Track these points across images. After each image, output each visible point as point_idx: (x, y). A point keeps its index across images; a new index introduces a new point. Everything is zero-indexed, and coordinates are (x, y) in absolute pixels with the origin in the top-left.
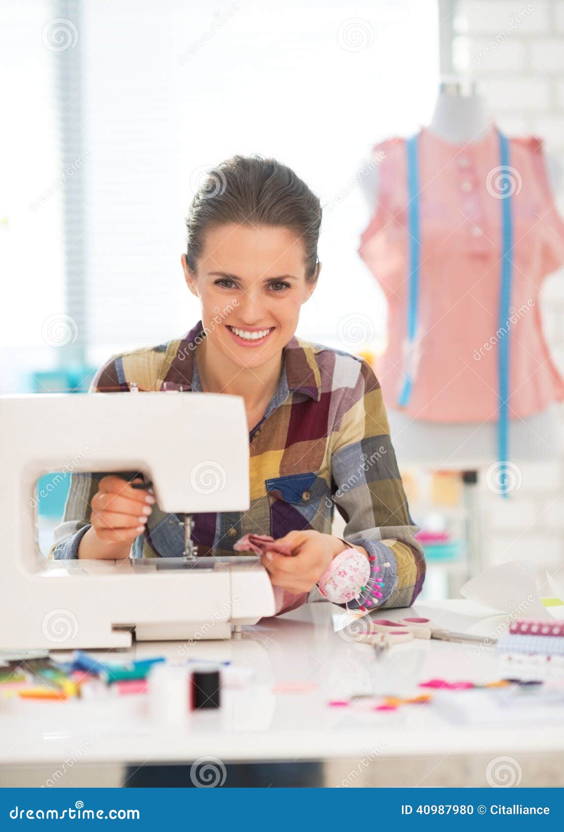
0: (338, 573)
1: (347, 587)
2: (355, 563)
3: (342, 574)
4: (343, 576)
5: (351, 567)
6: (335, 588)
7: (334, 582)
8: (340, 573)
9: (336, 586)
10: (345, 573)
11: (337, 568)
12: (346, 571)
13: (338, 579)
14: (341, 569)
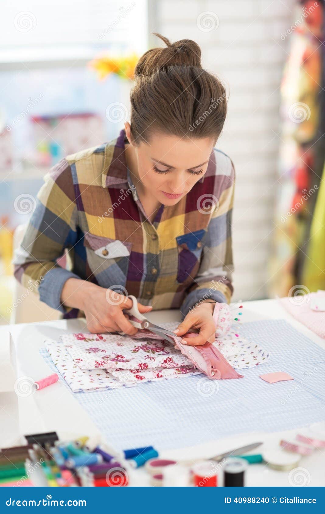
0: (220, 321)
1: (228, 326)
2: (226, 310)
3: (223, 320)
4: (224, 321)
5: (225, 313)
6: (222, 330)
7: (220, 327)
8: (222, 320)
9: (222, 328)
10: (224, 319)
11: (218, 318)
12: (224, 317)
13: (221, 324)
14: (221, 318)
